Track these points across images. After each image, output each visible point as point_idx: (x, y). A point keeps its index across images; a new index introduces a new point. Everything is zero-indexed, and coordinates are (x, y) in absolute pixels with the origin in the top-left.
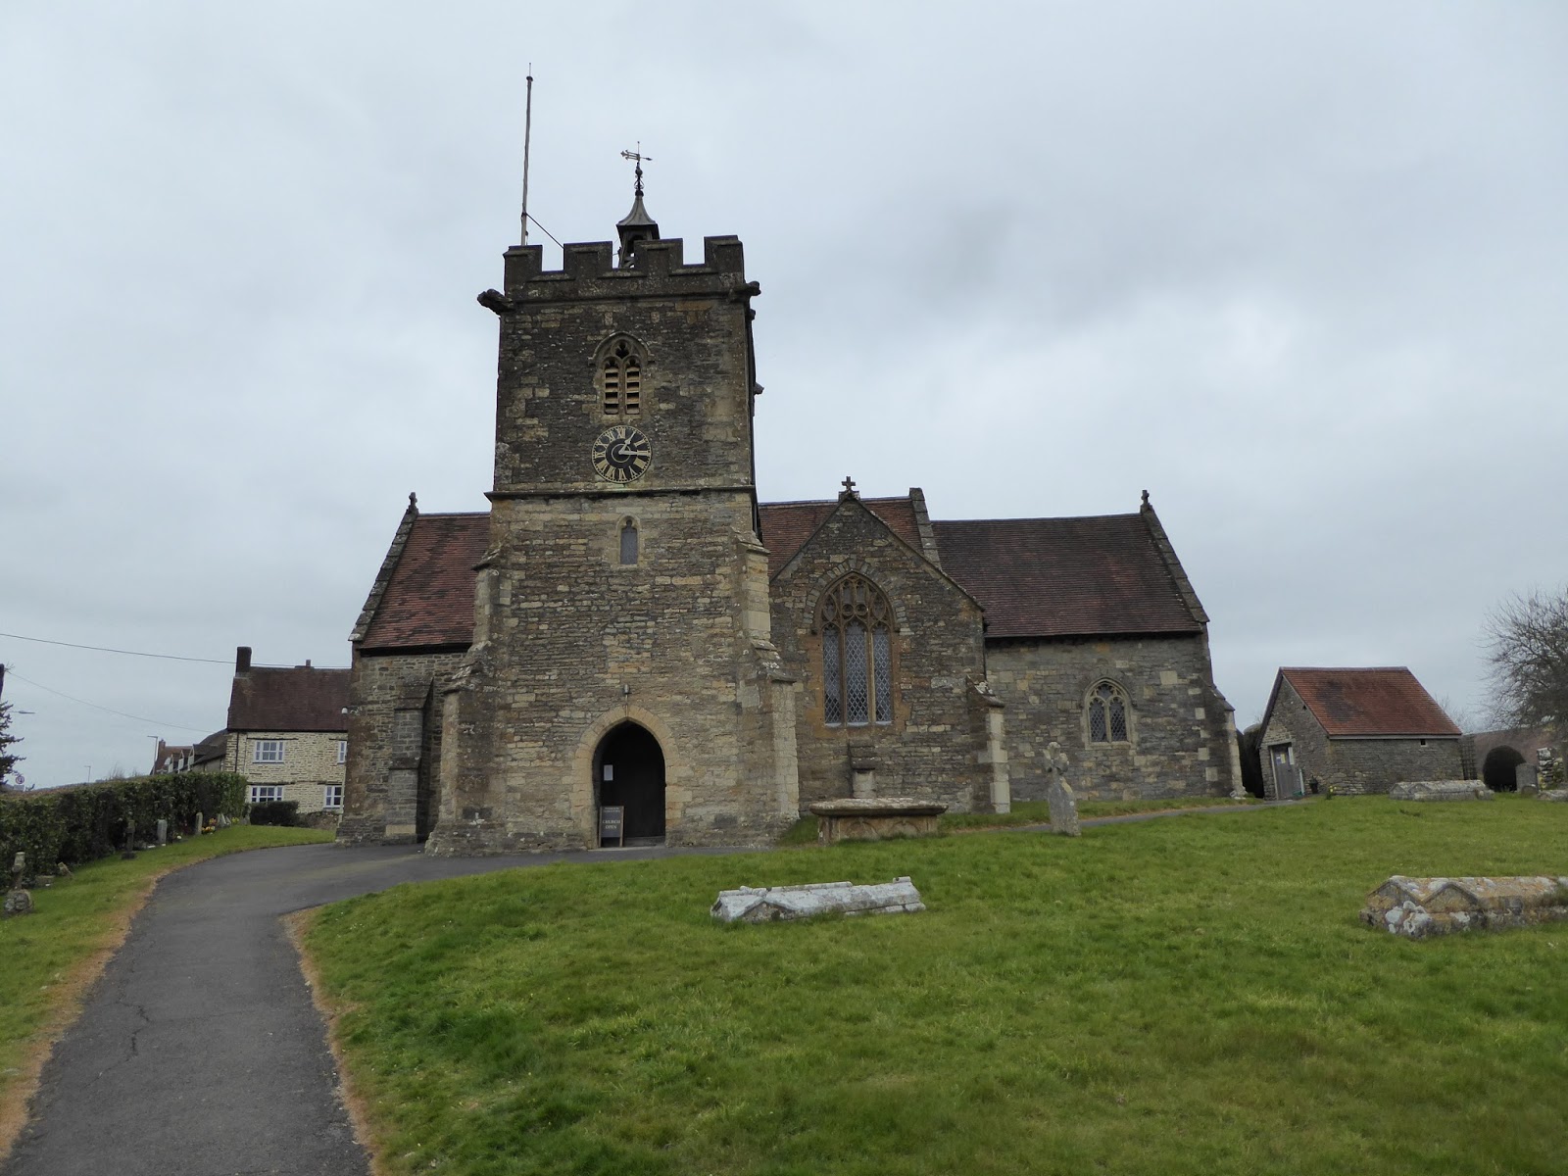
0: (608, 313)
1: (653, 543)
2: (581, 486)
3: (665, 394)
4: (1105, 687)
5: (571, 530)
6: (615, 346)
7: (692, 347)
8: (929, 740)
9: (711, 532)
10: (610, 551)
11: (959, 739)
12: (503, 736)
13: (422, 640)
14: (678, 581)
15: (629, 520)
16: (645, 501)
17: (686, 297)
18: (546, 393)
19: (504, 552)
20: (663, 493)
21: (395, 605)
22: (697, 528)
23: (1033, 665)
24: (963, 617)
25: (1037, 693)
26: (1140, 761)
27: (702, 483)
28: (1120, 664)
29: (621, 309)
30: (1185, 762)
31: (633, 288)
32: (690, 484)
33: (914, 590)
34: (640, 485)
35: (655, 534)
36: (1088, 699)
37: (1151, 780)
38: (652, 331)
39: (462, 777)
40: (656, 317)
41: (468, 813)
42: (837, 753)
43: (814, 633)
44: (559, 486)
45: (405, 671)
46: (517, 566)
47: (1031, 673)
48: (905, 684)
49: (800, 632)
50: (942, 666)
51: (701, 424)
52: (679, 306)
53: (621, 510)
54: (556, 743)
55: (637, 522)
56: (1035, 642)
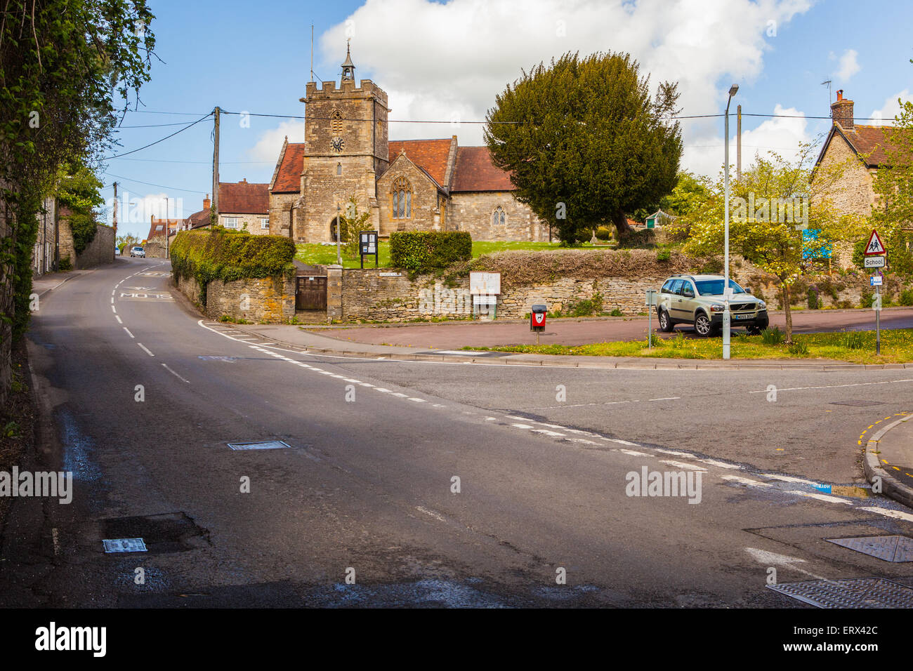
0: (334, 103)
1: (345, 169)
2: (327, 154)
3: (349, 127)
4: (499, 207)
5: (324, 166)
6: (336, 113)
7: (356, 114)
8: (419, 223)
9: (360, 167)
10: (334, 171)
11: (428, 223)
12: (308, 219)
13: (289, 190)
14: (352, 180)
15: (339, 163)
16: (344, 158)
17: (355, 99)
18: (317, 127)
19: (307, 172)
20: (348, 156)
21: (281, 178)
22: (357, 166)
23: (477, 200)
24: (431, 189)
25: (477, 209)
26: (507, 231)
27: (358, 153)
28: (504, 200)
29: (338, 102)
30: (522, 232)
31: (340, 96)
32: (354, 153)
33: (418, 181)
34: (342, 153)
35: (346, 167)
36: (493, 211)
37: (511, 237)
38: (346, 109)
39: (298, 229)
40: (347, 105)
41: (300, 238)
42: (395, 225)
43: (391, 193)
44: (321, 154)
45: (285, 199)
46: (311, 175)
47: (476, 202)
48: (414, 207)
49: (387, 193)
50: (425, 203)
51: (359, 136)
52: (353, 101)
53: (337, 160)
54: (321, 222)
55: (341, 164)
56: (478, 192)
